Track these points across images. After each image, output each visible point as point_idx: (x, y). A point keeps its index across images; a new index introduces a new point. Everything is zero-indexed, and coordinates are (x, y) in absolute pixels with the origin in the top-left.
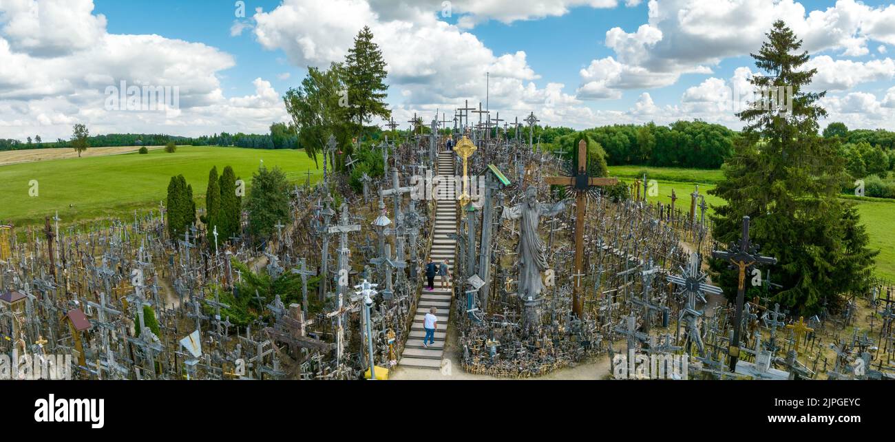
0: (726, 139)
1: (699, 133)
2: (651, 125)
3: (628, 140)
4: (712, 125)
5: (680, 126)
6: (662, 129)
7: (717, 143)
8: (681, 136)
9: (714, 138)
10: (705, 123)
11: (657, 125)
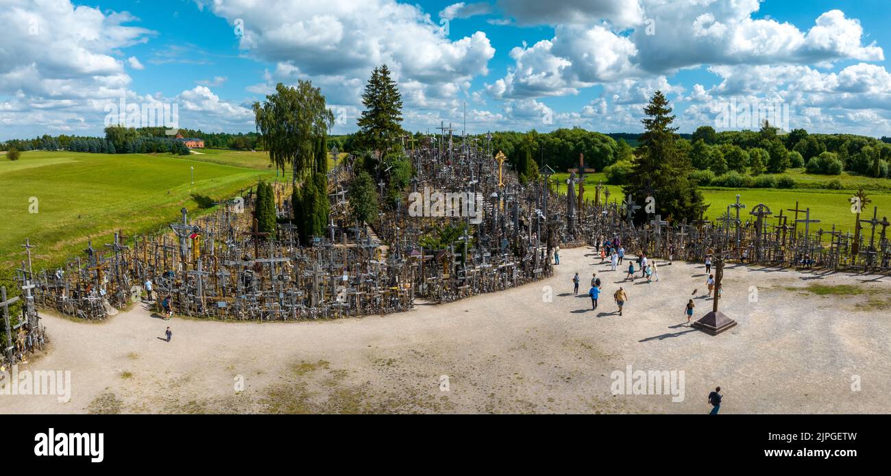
0: (605, 145)
1: (580, 140)
2: (534, 132)
3: (513, 147)
4: (591, 133)
5: (559, 134)
6: (543, 137)
7: (598, 150)
8: (562, 143)
9: (594, 145)
10: (584, 130)
11: (539, 132)
